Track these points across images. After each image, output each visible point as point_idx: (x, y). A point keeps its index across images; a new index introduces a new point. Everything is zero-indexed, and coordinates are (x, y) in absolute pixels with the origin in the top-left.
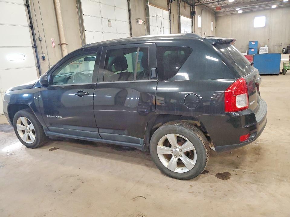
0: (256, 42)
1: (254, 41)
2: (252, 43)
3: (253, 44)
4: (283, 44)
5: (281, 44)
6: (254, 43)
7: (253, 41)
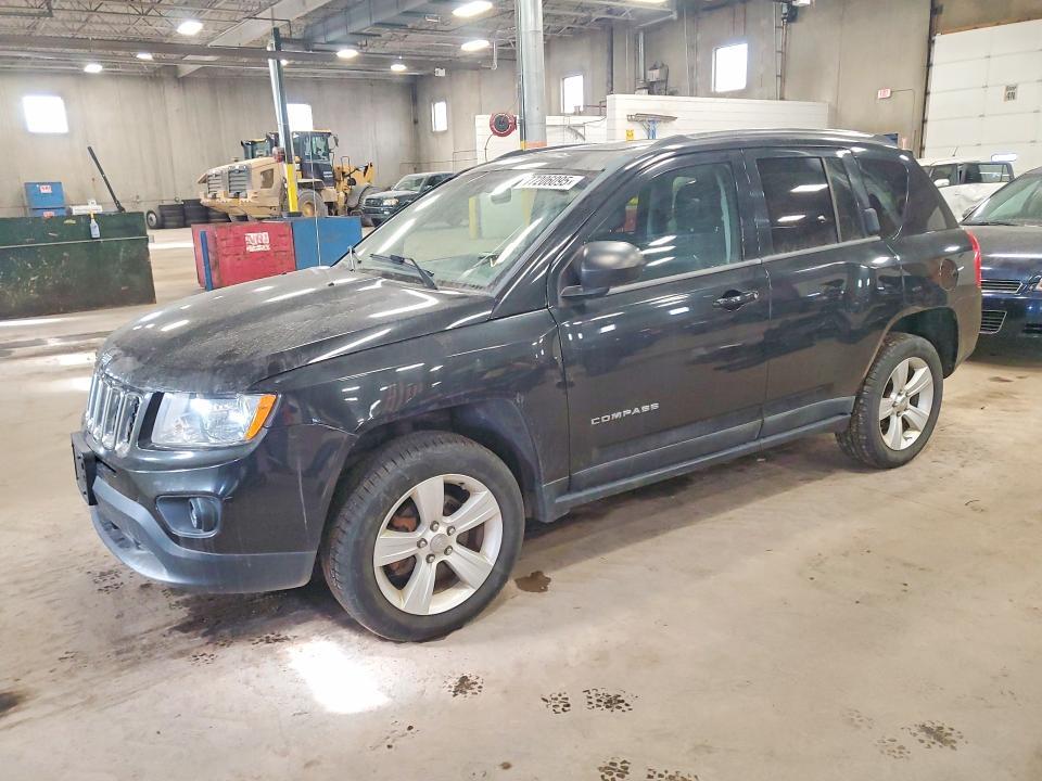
0: (56, 186)
1: (49, 183)
2: (42, 191)
3: (46, 191)
4: (143, 197)
5: (138, 197)
6: (49, 191)
7: (43, 184)
